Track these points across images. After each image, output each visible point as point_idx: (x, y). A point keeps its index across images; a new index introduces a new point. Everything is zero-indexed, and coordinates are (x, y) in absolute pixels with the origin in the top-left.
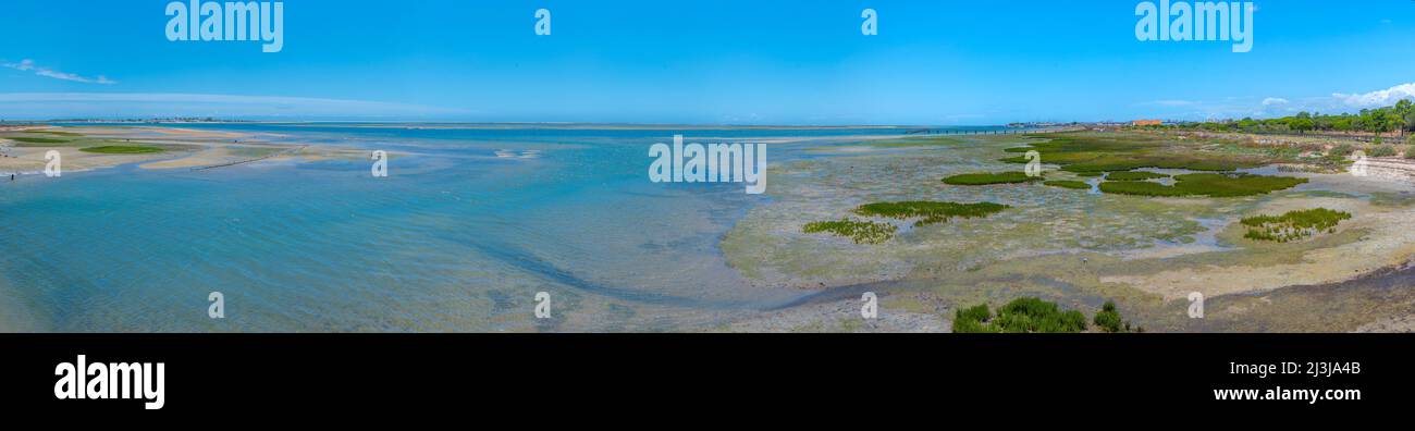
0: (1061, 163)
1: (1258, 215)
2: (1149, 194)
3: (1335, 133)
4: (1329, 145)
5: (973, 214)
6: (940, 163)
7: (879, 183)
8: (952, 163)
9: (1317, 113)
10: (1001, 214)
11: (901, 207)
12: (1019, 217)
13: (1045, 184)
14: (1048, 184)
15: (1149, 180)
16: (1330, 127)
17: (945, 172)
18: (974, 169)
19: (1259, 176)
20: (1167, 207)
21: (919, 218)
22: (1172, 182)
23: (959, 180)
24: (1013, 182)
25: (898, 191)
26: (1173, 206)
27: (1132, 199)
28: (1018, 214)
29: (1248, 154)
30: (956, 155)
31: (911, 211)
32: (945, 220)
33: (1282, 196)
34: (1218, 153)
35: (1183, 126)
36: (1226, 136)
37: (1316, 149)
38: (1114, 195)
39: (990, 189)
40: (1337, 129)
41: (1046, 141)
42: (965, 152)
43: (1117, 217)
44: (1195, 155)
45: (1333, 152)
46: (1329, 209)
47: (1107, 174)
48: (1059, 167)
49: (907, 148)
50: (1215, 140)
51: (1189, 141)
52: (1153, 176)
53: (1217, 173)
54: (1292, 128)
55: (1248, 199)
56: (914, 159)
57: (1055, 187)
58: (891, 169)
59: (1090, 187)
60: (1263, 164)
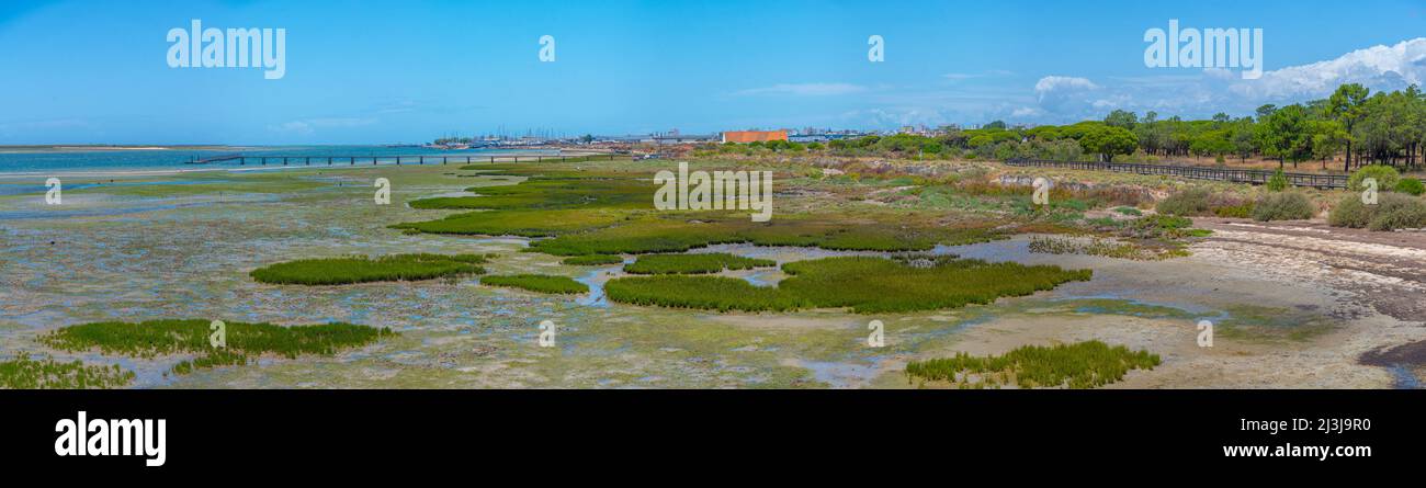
0: (536, 233)
1: (952, 356)
2: (715, 306)
3: (1192, 160)
4: (1160, 187)
5: (307, 349)
6: (256, 234)
7: (108, 280)
8: (281, 234)
9: (1152, 115)
10: (368, 349)
11: (149, 332)
12: (407, 356)
13: (483, 281)
14: (490, 282)
15: (726, 273)
16: (1181, 148)
17: (261, 256)
18: (329, 251)
19: (982, 262)
20: (747, 334)
21: (186, 355)
22: (774, 278)
23: (285, 274)
24: (411, 279)
25: (150, 298)
26: (760, 333)
27: (673, 317)
28: (406, 350)
29: (971, 211)
30: (297, 216)
31: (170, 341)
32: (242, 362)
33: (1019, 309)
34: (904, 208)
35: (842, 145)
36: (931, 165)
37: (1130, 199)
38: (636, 308)
39: (355, 292)
40: (1198, 152)
41: (514, 181)
42: (318, 209)
43: (626, 357)
44: (848, 213)
45: (1166, 208)
46: (1113, 343)
47: (630, 260)
48: (525, 243)
49: (190, 199)
50: (903, 176)
51: (844, 180)
52: (734, 263)
53: (887, 256)
54: (1087, 151)
55: (942, 316)
56: (197, 223)
57: (504, 290)
58: (145, 248)
59: (584, 289)
60: (998, 235)
